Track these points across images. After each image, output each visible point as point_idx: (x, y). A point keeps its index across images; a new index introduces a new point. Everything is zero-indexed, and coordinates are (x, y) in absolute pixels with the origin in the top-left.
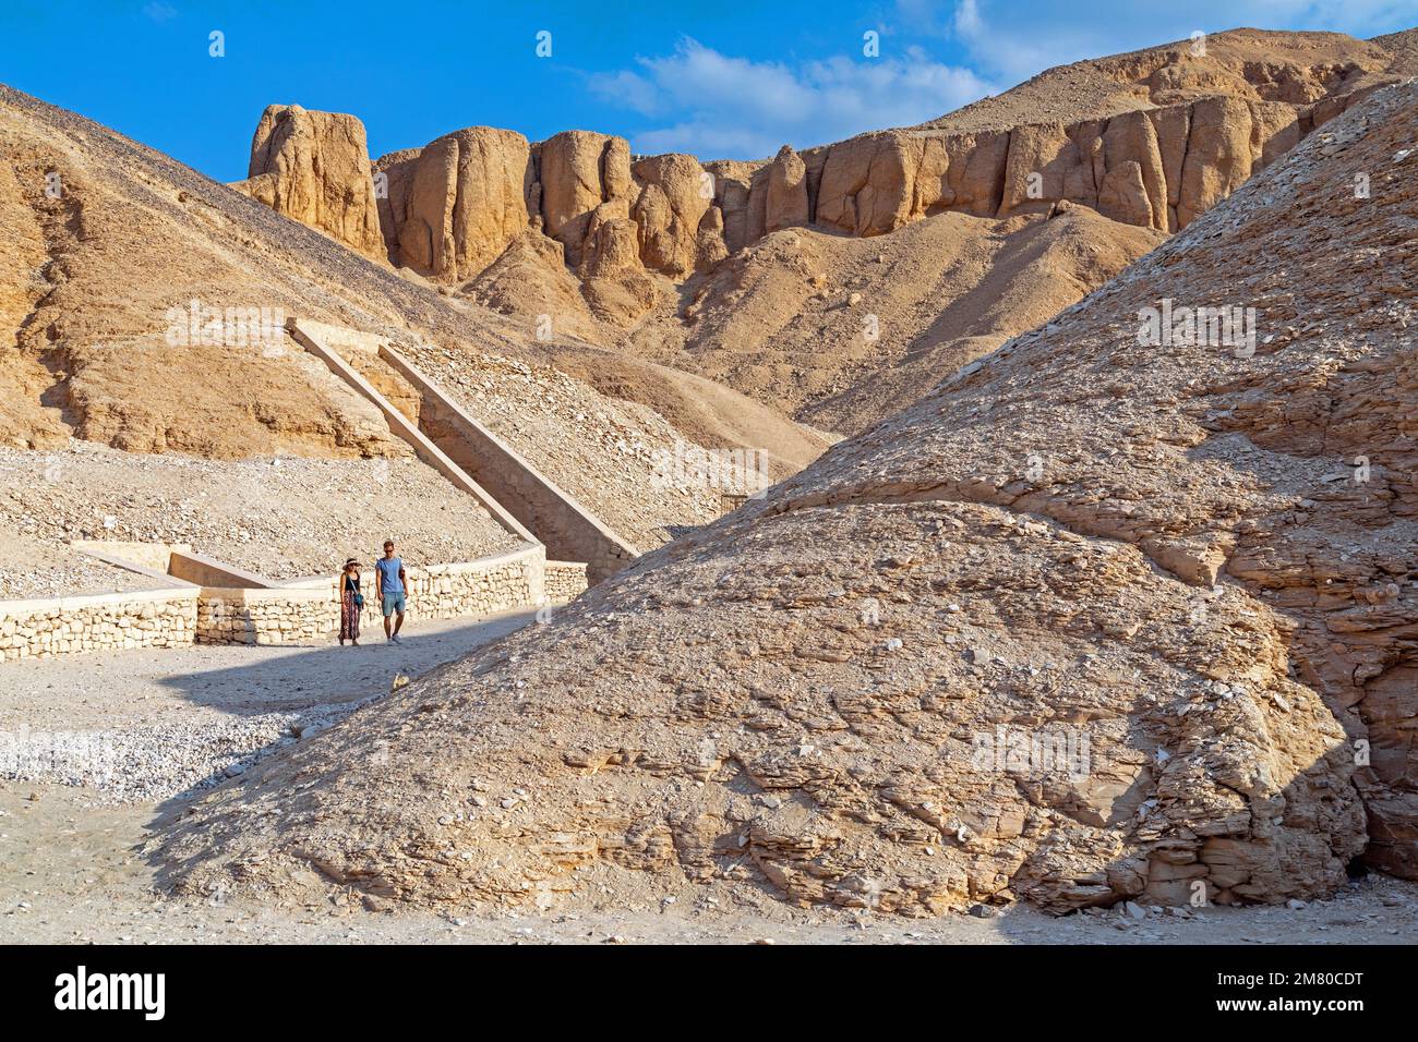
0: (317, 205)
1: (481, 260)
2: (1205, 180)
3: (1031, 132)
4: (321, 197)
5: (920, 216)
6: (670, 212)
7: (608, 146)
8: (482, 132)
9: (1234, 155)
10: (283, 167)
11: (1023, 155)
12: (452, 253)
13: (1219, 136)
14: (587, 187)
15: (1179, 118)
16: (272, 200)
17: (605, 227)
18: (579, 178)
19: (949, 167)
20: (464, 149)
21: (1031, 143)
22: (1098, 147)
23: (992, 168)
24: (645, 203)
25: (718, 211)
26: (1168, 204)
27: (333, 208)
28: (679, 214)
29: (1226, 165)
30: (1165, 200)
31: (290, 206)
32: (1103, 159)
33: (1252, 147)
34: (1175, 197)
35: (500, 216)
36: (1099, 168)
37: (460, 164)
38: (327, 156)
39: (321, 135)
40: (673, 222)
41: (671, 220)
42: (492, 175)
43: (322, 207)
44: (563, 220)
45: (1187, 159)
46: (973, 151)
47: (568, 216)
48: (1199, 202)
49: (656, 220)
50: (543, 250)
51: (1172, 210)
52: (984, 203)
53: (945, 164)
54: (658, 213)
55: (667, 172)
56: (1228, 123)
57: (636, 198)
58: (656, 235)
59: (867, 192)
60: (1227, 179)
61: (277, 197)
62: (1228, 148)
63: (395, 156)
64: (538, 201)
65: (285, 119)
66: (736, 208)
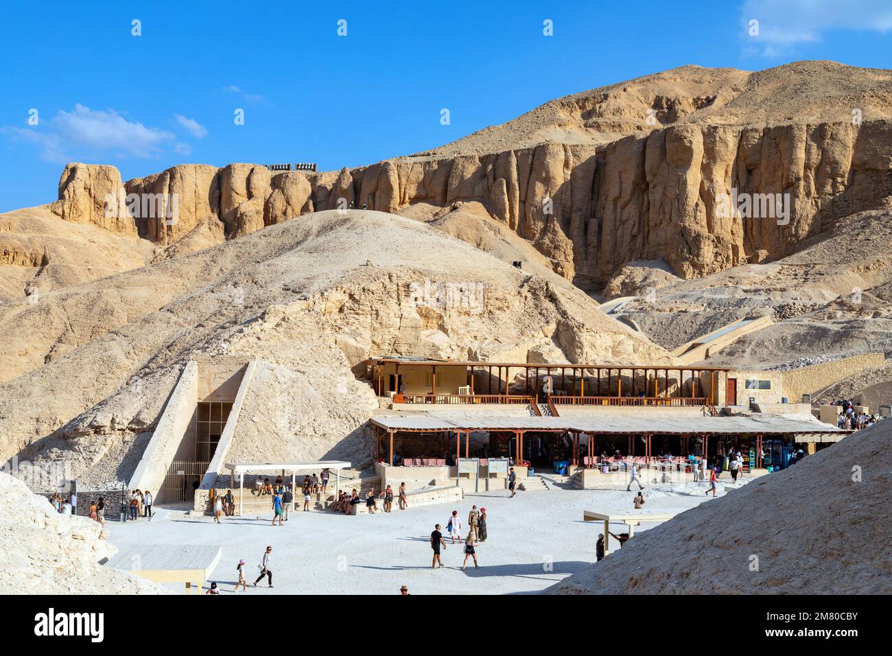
0: (90, 212)
1: (180, 233)
2: (537, 189)
3: (461, 161)
4: (93, 208)
5: (407, 205)
6: (285, 203)
7: (252, 170)
8: (183, 168)
9: (551, 175)
10: (67, 197)
11: (456, 173)
12: (165, 231)
13: (544, 167)
14: (237, 194)
15: (528, 155)
16: (61, 213)
17: (242, 215)
18: (233, 189)
19: (424, 179)
20: (172, 178)
21: (460, 167)
22: (489, 170)
23: (443, 179)
24: (272, 200)
25: (311, 203)
26: (520, 201)
27: (99, 212)
28: (289, 205)
29: (547, 181)
30: (518, 199)
31: (71, 215)
32: (492, 176)
33: (565, 169)
34: (523, 197)
35: (193, 210)
36: (491, 180)
37: (170, 185)
38: (96, 187)
39: (93, 177)
40: (286, 209)
41: (285, 208)
42: (186, 190)
43: (93, 213)
44: (227, 211)
45: (531, 178)
46: (436, 170)
47: (229, 209)
48: (533, 201)
49: (276, 208)
50: (213, 227)
51: (522, 204)
52: (439, 198)
53: (422, 177)
54: (278, 204)
55: (284, 183)
56: (549, 160)
57: (268, 197)
58: (276, 216)
59: (378, 194)
60: (548, 189)
61: (63, 212)
62: (548, 172)
63: (150, 177)
64: (218, 199)
65: (74, 170)
66: (323, 199)
